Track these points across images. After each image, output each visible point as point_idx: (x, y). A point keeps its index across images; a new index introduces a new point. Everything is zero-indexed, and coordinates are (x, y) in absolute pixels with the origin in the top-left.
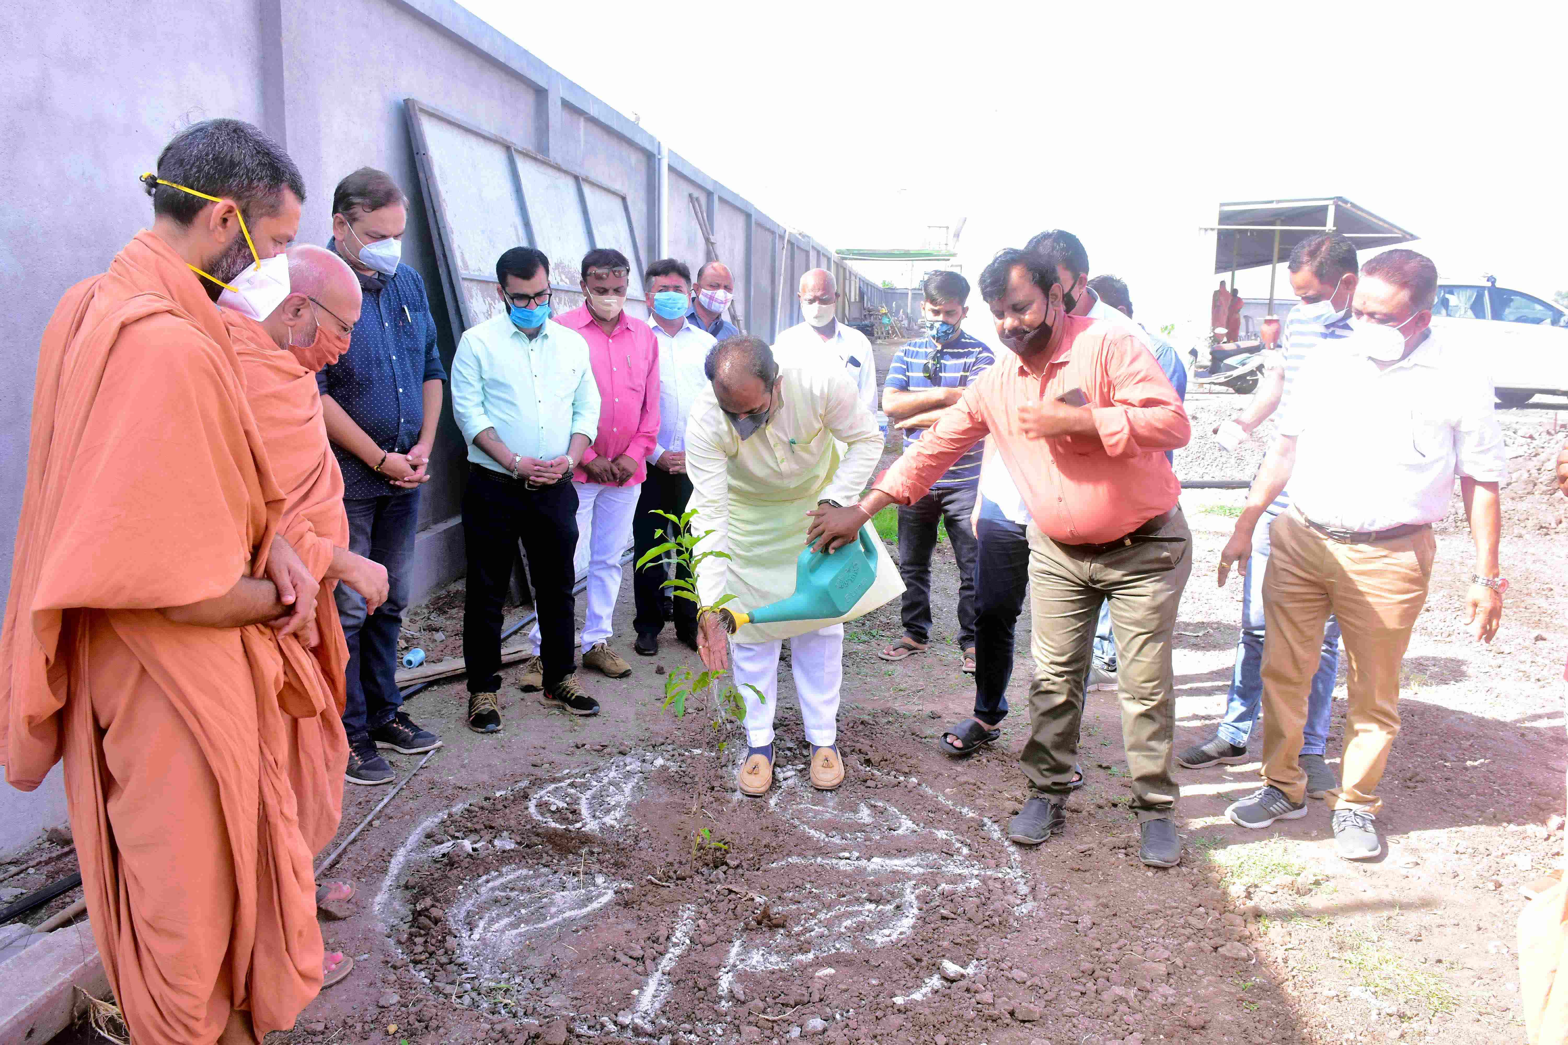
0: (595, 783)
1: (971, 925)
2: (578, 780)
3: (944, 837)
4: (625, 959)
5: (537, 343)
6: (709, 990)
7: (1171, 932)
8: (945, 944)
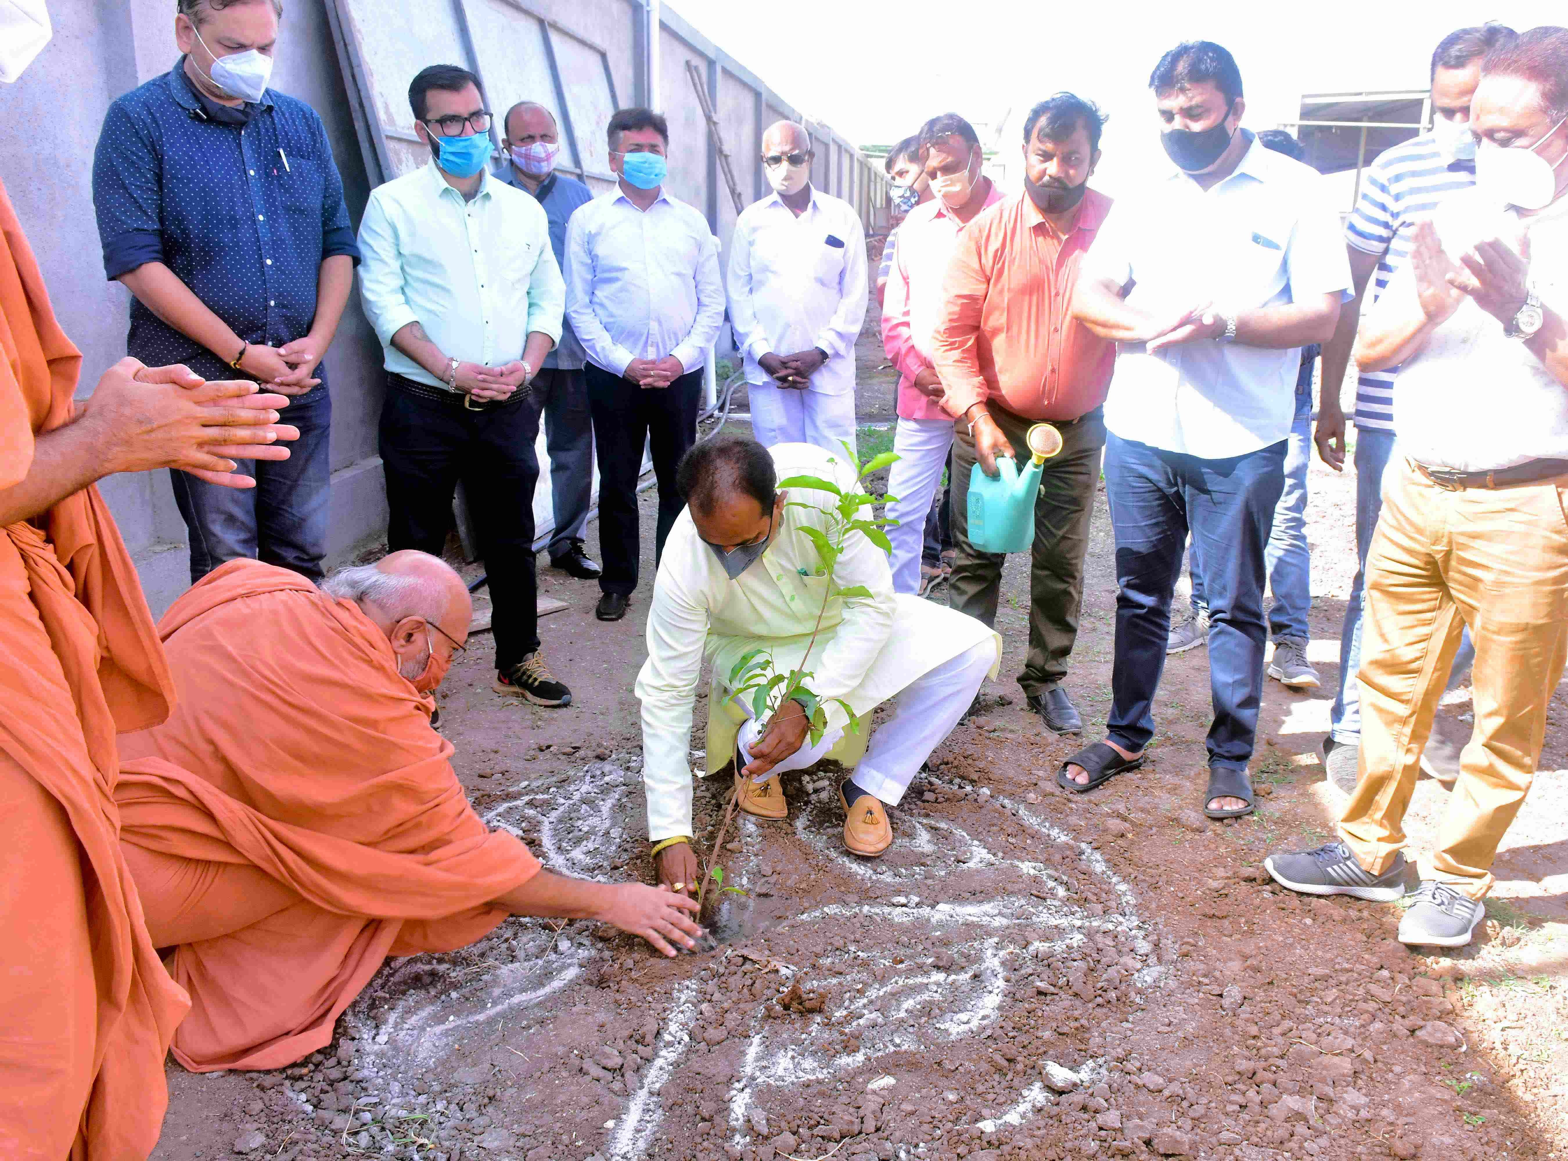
0: (562, 801)
1: (1078, 1003)
2: (540, 797)
3: (1032, 872)
4: (595, 1071)
5: (474, 206)
6: (717, 1119)
7: (1349, 1007)
8: (1047, 1034)
